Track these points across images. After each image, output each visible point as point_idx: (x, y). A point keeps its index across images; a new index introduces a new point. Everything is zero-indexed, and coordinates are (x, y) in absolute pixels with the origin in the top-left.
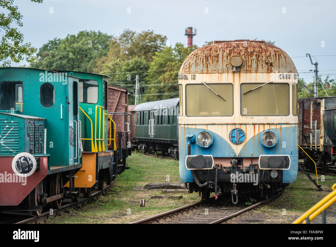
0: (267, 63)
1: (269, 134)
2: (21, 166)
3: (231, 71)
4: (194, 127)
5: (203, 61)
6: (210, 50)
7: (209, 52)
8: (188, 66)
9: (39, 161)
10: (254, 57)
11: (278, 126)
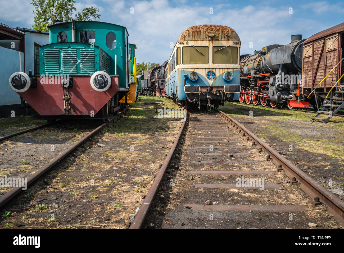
0: (227, 36)
1: (229, 74)
2: (98, 82)
3: (208, 39)
4: (187, 70)
5: (192, 34)
6: (196, 28)
7: (195, 29)
8: (184, 37)
9: (112, 79)
10: (220, 32)
11: (232, 70)
